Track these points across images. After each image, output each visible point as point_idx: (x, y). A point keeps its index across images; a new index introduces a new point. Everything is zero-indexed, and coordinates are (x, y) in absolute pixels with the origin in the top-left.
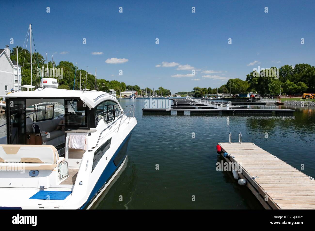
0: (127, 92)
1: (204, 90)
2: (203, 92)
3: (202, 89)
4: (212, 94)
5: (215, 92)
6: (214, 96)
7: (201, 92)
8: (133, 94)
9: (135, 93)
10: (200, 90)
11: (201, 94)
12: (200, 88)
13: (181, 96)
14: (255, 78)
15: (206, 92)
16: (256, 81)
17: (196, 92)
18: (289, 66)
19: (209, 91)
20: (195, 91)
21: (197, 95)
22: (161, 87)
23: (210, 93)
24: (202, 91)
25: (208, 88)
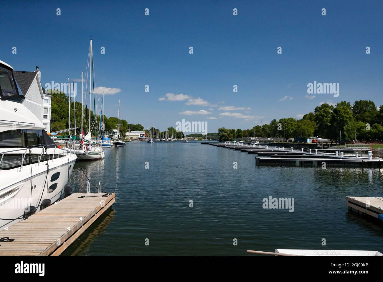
0: (132, 133)
1: (232, 131)
2: (231, 134)
3: (230, 130)
4: (242, 138)
5: (246, 135)
6: (245, 140)
7: (228, 135)
8: (141, 136)
9: (143, 135)
10: (226, 132)
11: (228, 137)
12: (227, 129)
13: (197, 140)
14: (326, 118)
15: (234, 135)
16: (329, 121)
17: (221, 135)
18: (347, 103)
19: (238, 134)
20: (219, 133)
21: (223, 138)
22: (172, 127)
23: (239, 136)
24: (229, 133)
25: (236, 130)
